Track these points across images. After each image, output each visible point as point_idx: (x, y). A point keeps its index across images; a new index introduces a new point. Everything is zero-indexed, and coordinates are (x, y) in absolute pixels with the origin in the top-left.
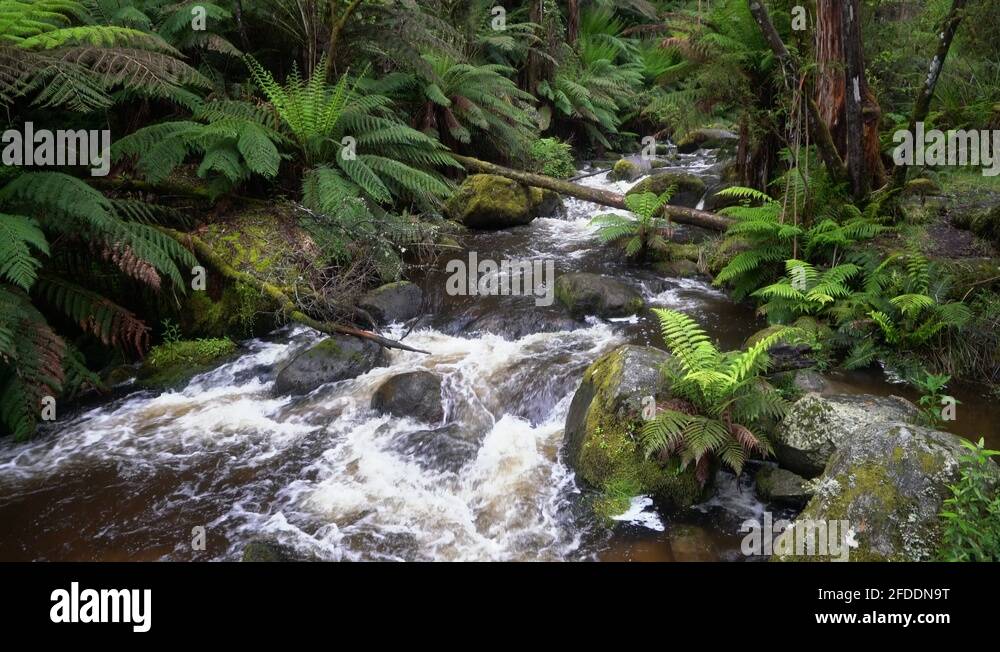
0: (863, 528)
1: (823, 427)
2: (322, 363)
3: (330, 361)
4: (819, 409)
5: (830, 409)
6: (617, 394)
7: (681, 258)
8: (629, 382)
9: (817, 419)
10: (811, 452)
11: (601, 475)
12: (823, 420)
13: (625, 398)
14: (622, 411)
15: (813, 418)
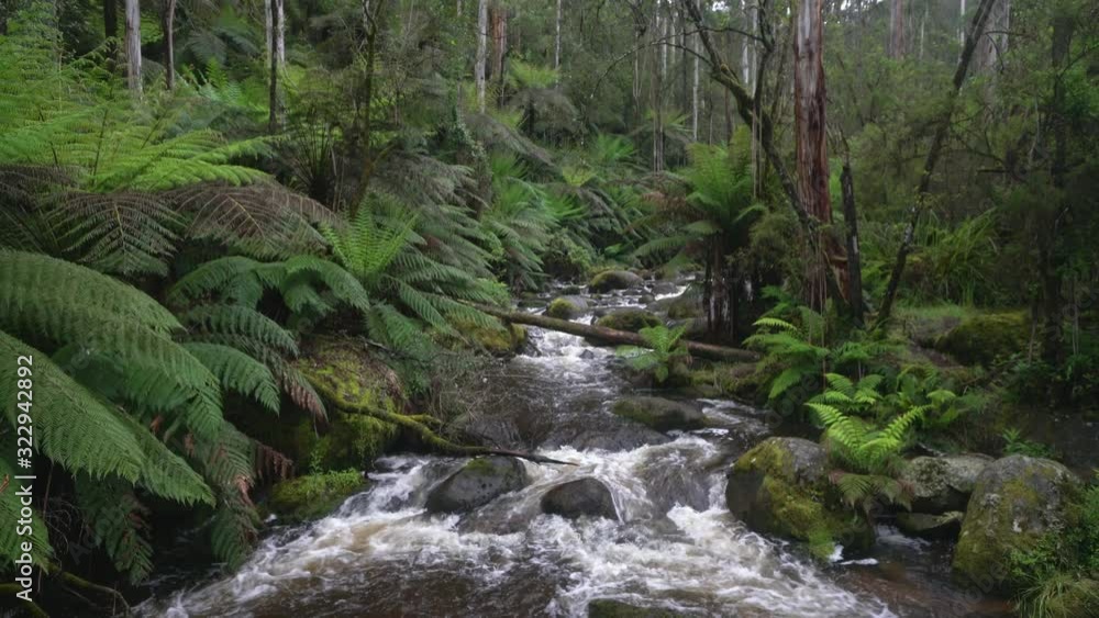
0: (1022, 519)
1: (940, 477)
2: (480, 481)
3: (487, 480)
4: (935, 466)
5: (945, 463)
6: (796, 470)
7: (699, 383)
8: (804, 460)
9: (934, 473)
10: (935, 497)
11: (805, 529)
12: (939, 473)
13: (803, 471)
14: (802, 482)
15: (931, 472)
